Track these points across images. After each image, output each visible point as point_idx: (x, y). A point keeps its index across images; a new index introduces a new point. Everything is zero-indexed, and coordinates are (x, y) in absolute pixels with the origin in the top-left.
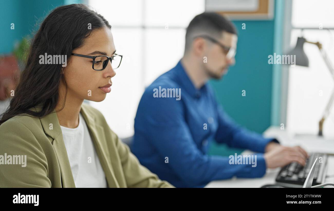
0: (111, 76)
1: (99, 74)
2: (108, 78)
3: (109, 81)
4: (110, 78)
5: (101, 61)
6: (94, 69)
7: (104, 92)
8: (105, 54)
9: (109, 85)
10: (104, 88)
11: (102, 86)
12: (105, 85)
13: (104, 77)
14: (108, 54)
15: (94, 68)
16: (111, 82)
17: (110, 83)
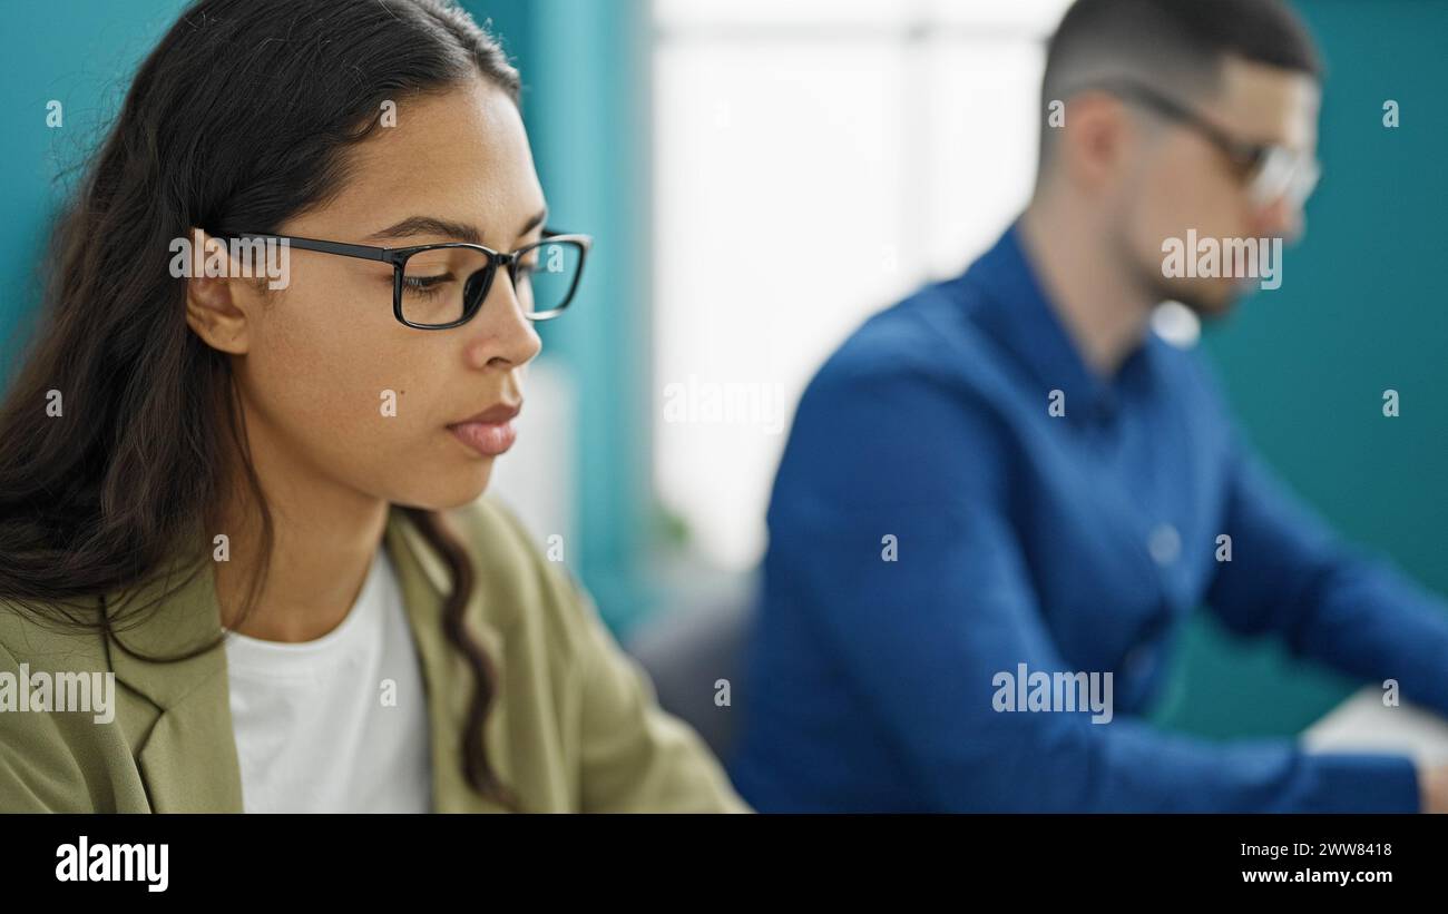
0: (507, 357)
1: (444, 350)
2: (494, 373)
3: (505, 384)
4: (508, 370)
5: (449, 277)
6: (406, 323)
7: (475, 454)
8: (467, 235)
9: (503, 414)
10: (472, 429)
11: (467, 415)
12: (478, 409)
13: (469, 366)
14: (487, 235)
15: (406, 319)
16: (514, 392)
17: (507, 400)
